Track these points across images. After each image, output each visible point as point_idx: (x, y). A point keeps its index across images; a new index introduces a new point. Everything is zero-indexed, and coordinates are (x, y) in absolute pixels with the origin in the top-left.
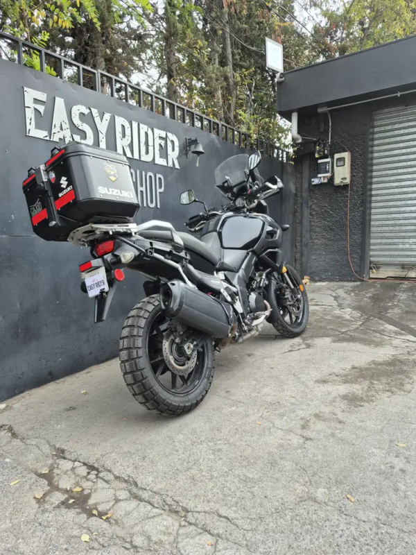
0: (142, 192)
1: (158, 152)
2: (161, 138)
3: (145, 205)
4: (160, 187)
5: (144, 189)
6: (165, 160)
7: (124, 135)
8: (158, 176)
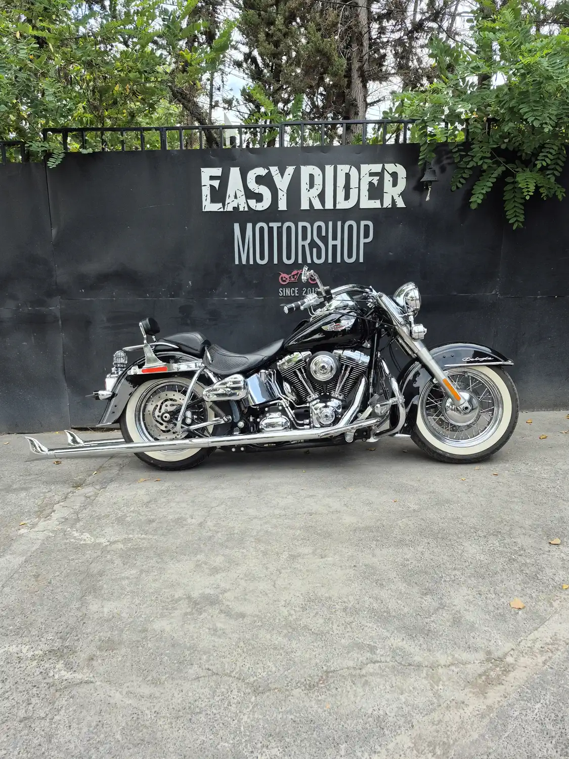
0: (334, 247)
1: (367, 193)
2: (371, 174)
3: (339, 261)
4: (366, 236)
5: (338, 243)
6: (378, 202)
7: (312, 185)
8: (363, 223)
